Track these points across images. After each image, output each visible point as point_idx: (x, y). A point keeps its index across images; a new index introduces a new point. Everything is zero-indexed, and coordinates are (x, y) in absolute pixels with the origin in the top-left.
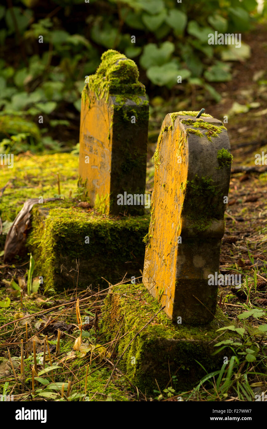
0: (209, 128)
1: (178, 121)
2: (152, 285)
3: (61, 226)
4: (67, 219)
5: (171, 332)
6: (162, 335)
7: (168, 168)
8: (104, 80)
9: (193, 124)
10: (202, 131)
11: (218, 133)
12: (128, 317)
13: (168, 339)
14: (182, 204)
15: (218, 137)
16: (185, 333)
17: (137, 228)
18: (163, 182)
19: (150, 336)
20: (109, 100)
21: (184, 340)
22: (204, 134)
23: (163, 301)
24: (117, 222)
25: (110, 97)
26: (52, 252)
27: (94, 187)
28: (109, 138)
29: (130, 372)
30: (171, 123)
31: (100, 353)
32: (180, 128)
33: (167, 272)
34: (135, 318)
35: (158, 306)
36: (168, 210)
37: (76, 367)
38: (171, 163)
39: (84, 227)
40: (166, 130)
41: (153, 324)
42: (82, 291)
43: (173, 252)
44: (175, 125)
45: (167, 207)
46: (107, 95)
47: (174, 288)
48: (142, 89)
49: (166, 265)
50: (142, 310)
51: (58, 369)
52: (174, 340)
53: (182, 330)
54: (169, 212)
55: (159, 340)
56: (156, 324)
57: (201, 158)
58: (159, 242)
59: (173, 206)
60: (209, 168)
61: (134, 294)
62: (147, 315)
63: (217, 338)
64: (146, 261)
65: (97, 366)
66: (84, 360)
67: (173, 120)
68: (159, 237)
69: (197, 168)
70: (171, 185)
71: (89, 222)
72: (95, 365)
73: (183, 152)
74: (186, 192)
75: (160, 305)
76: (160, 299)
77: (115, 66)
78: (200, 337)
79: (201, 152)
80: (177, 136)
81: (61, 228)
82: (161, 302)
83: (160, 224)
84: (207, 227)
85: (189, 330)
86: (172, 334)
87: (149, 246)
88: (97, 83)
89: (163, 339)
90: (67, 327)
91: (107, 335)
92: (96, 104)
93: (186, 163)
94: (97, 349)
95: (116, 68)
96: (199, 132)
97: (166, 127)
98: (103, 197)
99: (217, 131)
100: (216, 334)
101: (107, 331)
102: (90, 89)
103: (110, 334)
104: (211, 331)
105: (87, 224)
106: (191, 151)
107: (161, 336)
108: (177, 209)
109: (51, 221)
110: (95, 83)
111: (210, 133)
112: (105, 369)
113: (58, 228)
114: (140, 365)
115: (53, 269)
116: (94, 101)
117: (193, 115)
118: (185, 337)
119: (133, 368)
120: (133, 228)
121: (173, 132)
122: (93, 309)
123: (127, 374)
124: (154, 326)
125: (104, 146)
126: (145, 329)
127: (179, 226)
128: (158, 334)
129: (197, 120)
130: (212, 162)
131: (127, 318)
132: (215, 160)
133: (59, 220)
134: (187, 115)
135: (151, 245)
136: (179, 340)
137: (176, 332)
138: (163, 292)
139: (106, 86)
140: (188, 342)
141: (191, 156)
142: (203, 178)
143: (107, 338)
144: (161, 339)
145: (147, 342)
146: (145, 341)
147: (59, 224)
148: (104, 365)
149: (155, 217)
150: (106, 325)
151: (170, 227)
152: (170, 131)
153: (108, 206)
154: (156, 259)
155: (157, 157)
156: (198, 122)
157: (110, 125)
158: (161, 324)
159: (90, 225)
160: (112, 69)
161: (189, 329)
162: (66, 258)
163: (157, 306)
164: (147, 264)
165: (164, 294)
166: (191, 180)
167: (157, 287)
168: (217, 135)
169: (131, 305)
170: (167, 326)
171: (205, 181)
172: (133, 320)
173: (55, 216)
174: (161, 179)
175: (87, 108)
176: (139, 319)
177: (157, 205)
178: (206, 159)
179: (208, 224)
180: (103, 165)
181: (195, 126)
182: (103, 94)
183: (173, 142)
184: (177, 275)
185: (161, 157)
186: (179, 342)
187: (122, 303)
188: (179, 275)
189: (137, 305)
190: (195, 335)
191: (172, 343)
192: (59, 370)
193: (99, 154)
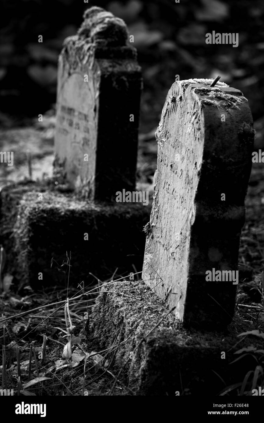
0: (227, 99)
1: (190, 90)
2: (155, 282)
3: (39, 213)
4: (46, 204)
5: (183, 337)
6: (172, 340)
7: (177, 146)
8: (87, 42)
9: (208, 93)
10: (219, 102)
11: (237, 105)
12: (129, 320)
13: (180, 346)
14: (196, 187)
15: (239, 110)
16: (199, 339)
17: (128, 216)
18: (170, 162)
19: (159, 342)
20: (95, 66)
21: (198, 346)
22: (222, 106)
23: (171, 301)
24: (104, 208)
25: (96, 63)
26: (28, 244)
27: (75, 167)
28: (95, 110)
29: (133, 384)
30: (180, 93)
31: (96, 362)
32: (193, 99)
33: (176, 266)
34: (139, 321)
35: (165, 307)
36: (176, 194)
37: (67, 379)
38: (180, 140)
39: (65, 214)
40: (174, 100)
41: (161, 328)
42: (63, 289)
43: (184, 243)
44: (186, 95)
45: (175, 191)
46: (92, 59)
47: (185, 286)
48: (133, 53)
49: (174, 259)
50: (146, 312)
51: (44, 381)
52: (186, 346)
53: (195, 335)
54: (179, 197)
55: (170, 346)
56: (165, 328)
57: (219, 134)
58: (164, 231)
59: (184, 190)
60: (228, 145)
61: (133, 292)
62: (152, 318)
63: (236, 345)
64: (146, 254)
65: (93, 377)
66: (77, 370)
67: (183, 89)
68: (165, 226)
69: (214, 145)
70: (181, 166)
71: (71, 208)
72: (90, 376)
73: (196, 126)
74: (201, 173)
75: (167, 305)
76: (167, 299)
77: (101, 26)
78: (217, 343)
79: (219, 126)
80: (189, 108)
81: (39, 215)
82: (168, 302)
83: (165, 211)
84: (225, 215)
85: (204, 335)
86: (184, 340)
87: (151, 236)
88: (80, 45)
89: (174, 346)
90: (51, 331)
91: (101, 340)
92: (78, 70)
93: (202, 140)
94: (91, 358)
95: (103, 28)
96: (216, 103)
97: (173, 97)
98: (87, 180)
99: (236, 102)
100: (234, 339)
101: (100, 335)
102: (70, 53)
103: (105, 339)
104: (228, 336)
105: (69, 211)
106: (208, 125)
107: (171, 342)
108: (189, 193)
109: (26, 207)
110: (76, 46)
111: (229, 104)
112: (103, 380)
113: (35, 215)
114: (147, 375)
115: (29, 264)
116: (75, 66)
117: (206, 83)
118: (199, 344)
119: (137, 380)
120: (124, 215)
121: (182, 103)
122: (78, 310)
123: (130, 386)
124: (162, 330)
125: (88, 119)
126: (151, 334)
127: (192, 213)
128: (168, 340)
129: (212, 89)
130: (231, 138)
131: (127, 321)
132: (235, 137)
133: (36, 206)
134: (199, 83)
135: (153, 236)
136: (192, 346)
137: (189, 337)
138: (171, 291)
139: (91, 48)
140: (203, 349)
141: (208, 131)
142: (221, 157)
143: (100, 344)
144: (171, 345)
145: (154, 349)
146: (152, 348)
147: (37, 210)
148: (102, 376)
149: (159, 203)
150: (98, 329)
151: (180, 214)
152: (179, 102)
153: (93, 189)
154: (161, 251)
155: (161, 133)
156: (214, 91)
157: (95, 94)
158: (171, 328)
159: (73, 212)
160: (98, 29)
161: (203, 333)
162: (45, 250)
163: (163, 306)
164: (147, 257)
165: (172, 292)
166: (208, 159)
167: (162, 285)
168: (237, 107)
169: (131, 305)
170: (178, 331)
171: (224, 160)
172: (136, 323)
173: (30, 201)
174: (166, 158)
175: (66, 75)
176: (144, 322)
177: (162, 189)
178: (225, 134)
179: (227, 211)
180: (86, 142)
181: (210, 96)
182: (86, 58)
183: (182, 115)
184: (189, 270)
185: (167, 132)
186: (192, 349)
187: (120, 303)
188: (192, 271)
189: (139, 306)
190: (211, 340)
191: (184, 349)
192: (46, 382)
193: (82, 128)
